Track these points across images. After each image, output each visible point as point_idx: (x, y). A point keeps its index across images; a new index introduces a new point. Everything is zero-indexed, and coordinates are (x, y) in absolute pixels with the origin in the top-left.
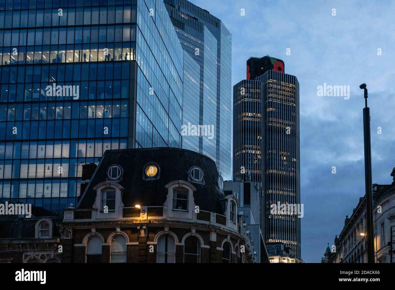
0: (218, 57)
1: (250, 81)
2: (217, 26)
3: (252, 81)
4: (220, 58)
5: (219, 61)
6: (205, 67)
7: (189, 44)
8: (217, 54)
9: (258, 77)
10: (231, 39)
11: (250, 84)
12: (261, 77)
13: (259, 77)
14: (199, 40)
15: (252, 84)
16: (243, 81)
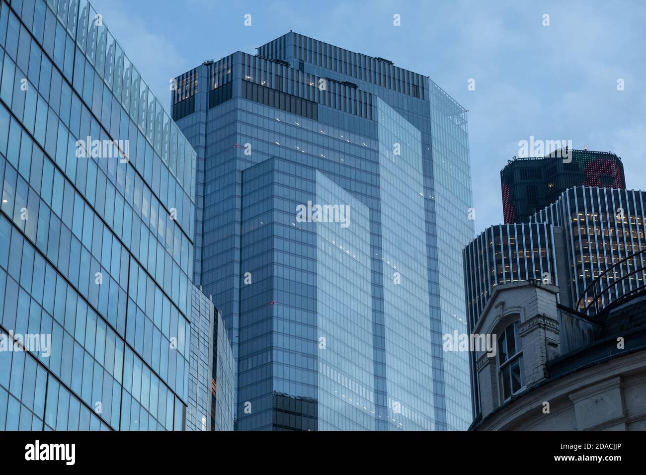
0: (425, 176)
1: (512, 228)
2: (417, 96)
3: (519, 228)
4: (432, 178)
5: (429, 189)
6: (384, 208)
7: (332, 153)
8: (421, 170)
9: (538, 211)
10: (466, 122)
11: (512, 234)
12: (549, 210)
13: (541, 211)
14: (362, 139)
15: (520, 233)
16: (489, 230)
